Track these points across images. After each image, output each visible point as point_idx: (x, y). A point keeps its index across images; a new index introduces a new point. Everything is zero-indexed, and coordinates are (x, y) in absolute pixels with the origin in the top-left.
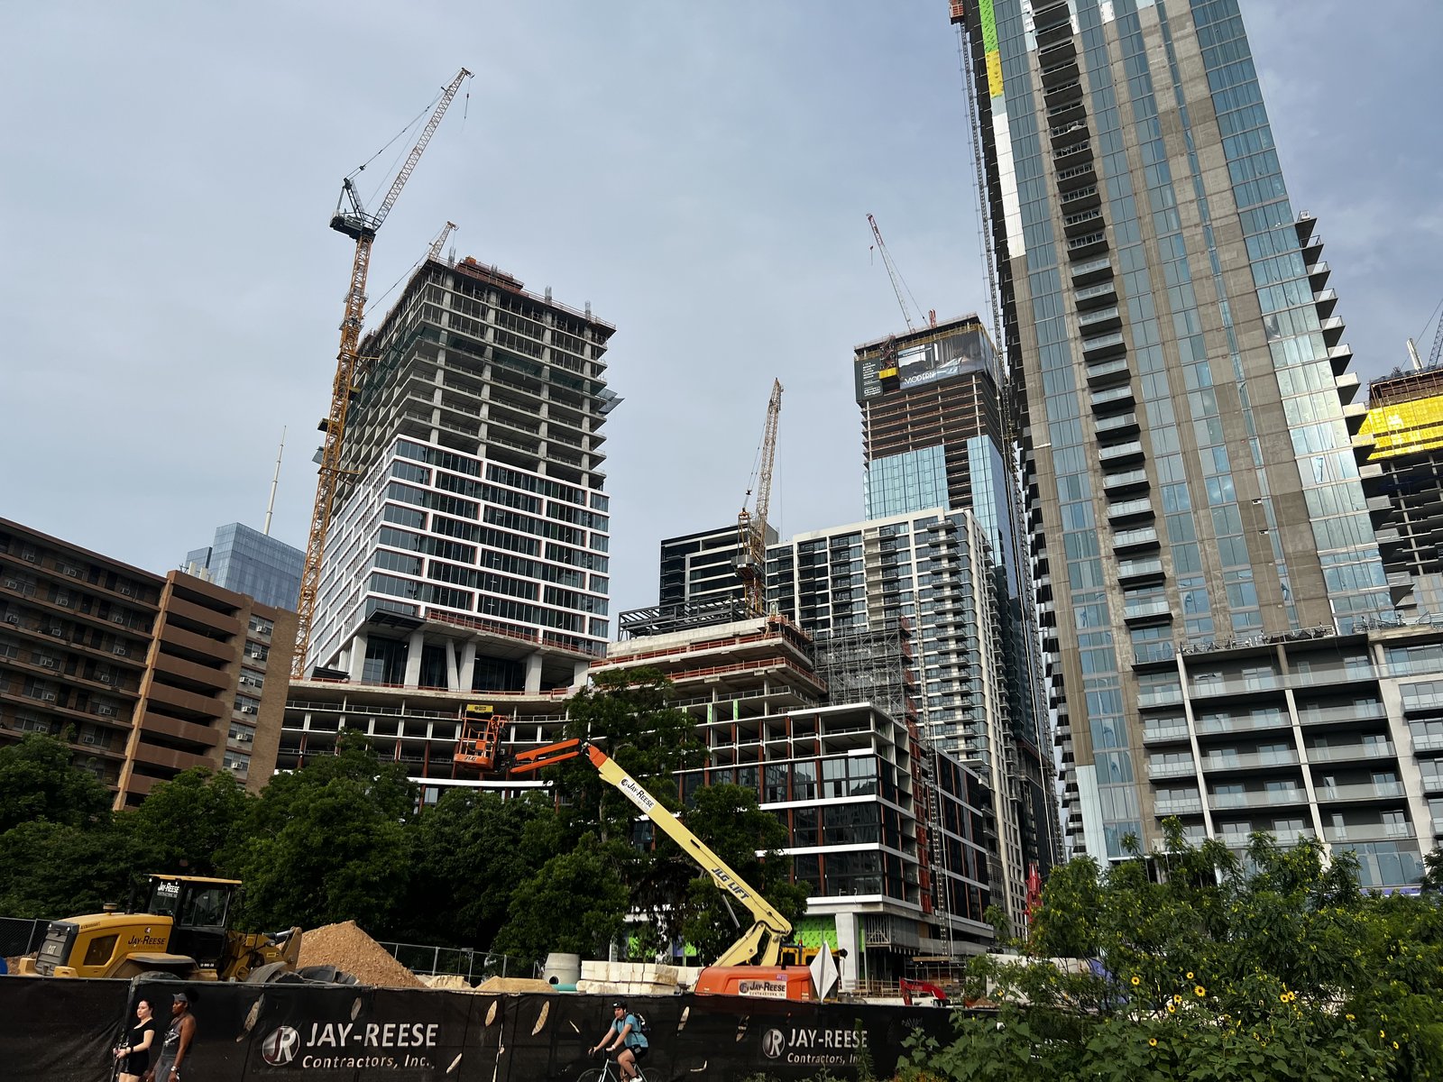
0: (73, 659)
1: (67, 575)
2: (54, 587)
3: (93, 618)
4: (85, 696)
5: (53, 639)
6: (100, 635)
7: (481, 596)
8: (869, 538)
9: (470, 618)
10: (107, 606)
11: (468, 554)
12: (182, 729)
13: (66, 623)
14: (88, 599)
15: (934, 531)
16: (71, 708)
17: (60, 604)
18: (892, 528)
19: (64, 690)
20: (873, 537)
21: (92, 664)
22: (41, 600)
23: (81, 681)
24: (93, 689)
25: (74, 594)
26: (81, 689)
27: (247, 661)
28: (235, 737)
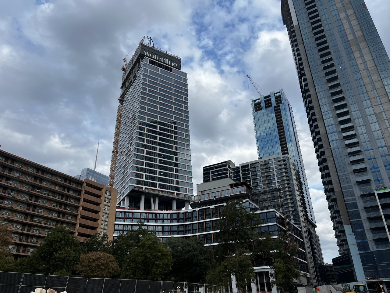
0: (61, 204)
1: (59, 180)
2: (55, 184)
3: (66, 192)
4: (64, 214)
5: (56, 199)
6: (68, 197)
7: (159, 184)
8: (261, 164)
9: (156, 190)
10: (69, 189)
11: (155, 172)
12: (90, 223)
13: (59, 194)
14: (64, 187)
15: (280, 161)
16: (61, 218)
17: (57, 189)
18: (268, 161)
19: (59, 213)
20: (262, 164)
21: (66, 205)
22: (53, 187)
23: (63, 210)
24: (66, 212)
25: (61, 186)
26: (63, 212)
27: (105, 203)
28: (103, 225)
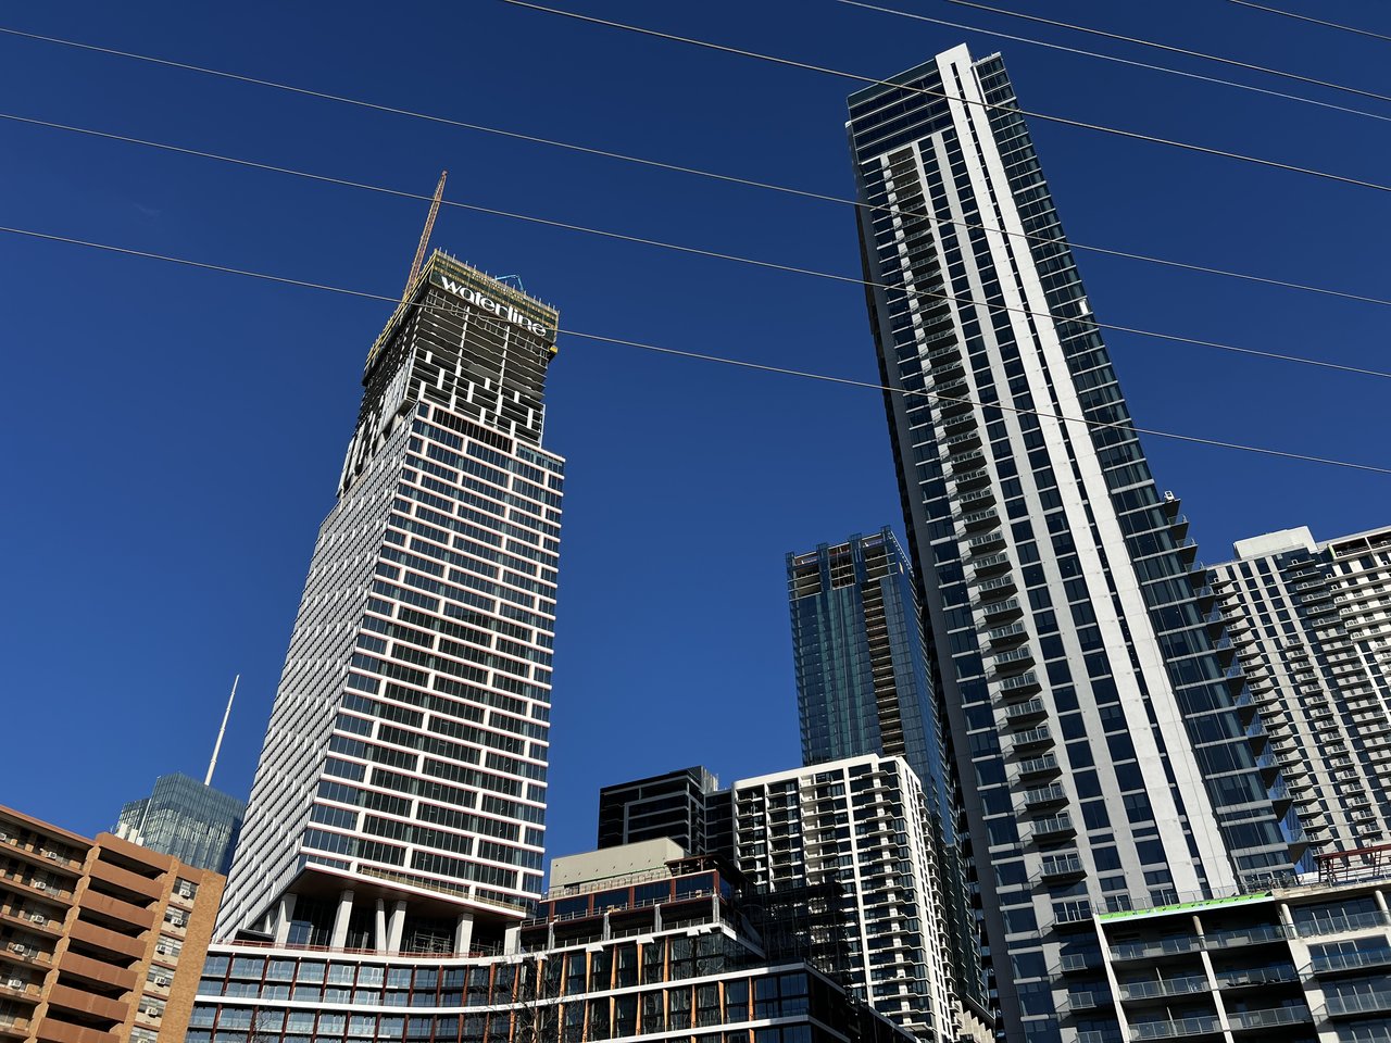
3: (15, 882)
6: (22, 900)
7: (412, 850)
8: (806, 785)
9: (402, 874)
10: (31, 870)
14: (13, 863)
15: (869, 779)
18: (828, 776)
20: (810, 785)
21: (9, 931)
24: (6, 960)
27: (168, 927)
28: (144, 1012)
